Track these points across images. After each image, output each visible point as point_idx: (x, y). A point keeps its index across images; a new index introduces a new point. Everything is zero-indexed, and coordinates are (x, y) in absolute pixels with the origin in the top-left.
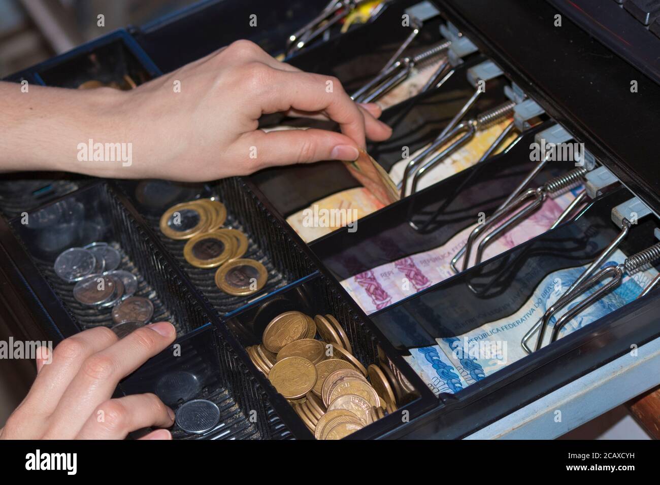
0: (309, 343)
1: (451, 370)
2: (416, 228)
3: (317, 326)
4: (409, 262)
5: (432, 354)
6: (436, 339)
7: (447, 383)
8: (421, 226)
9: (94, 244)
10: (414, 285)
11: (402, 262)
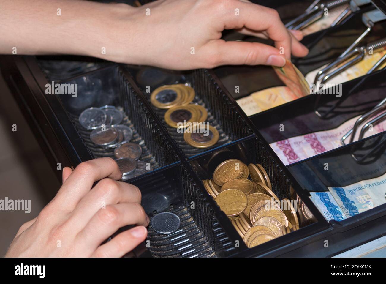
0: (244, 181)
1: (337, 209)
2: (320, 115)
3: (250, 171)
4: (313, 136)
5: (324, 197)
6: (328, 188)
7: (334, 217)
8: (323, 114)
9: (106, 106)
10: (315, 152)
11: (308, 136)
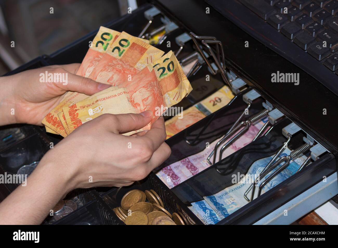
0: (143, 204)
1: (212, 212)
2: (189, 143)
3: (146, 195)
4: (187, 160)
5: (202, 204)
6: (203, 197)
7: (210, 218)
8: (191, 142)
9: (35, 163)
10: (190, 171)
11: (184, 161)
